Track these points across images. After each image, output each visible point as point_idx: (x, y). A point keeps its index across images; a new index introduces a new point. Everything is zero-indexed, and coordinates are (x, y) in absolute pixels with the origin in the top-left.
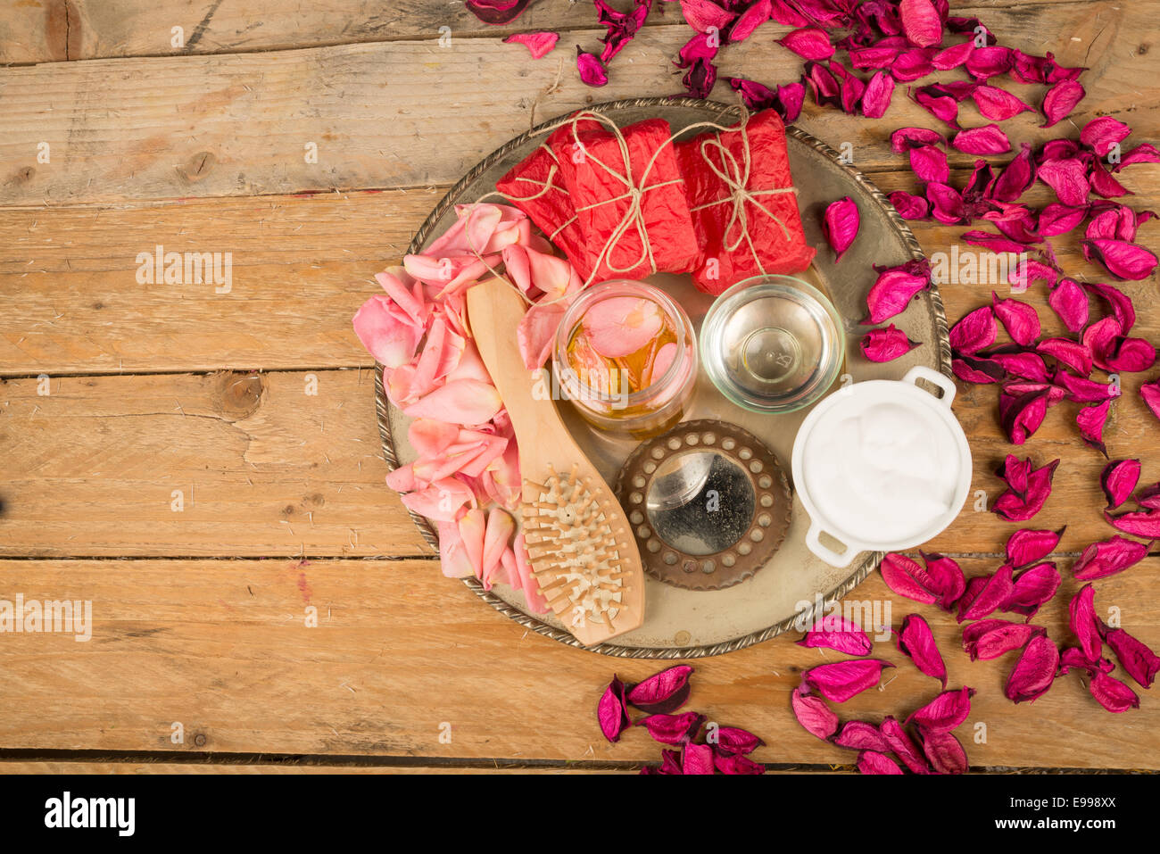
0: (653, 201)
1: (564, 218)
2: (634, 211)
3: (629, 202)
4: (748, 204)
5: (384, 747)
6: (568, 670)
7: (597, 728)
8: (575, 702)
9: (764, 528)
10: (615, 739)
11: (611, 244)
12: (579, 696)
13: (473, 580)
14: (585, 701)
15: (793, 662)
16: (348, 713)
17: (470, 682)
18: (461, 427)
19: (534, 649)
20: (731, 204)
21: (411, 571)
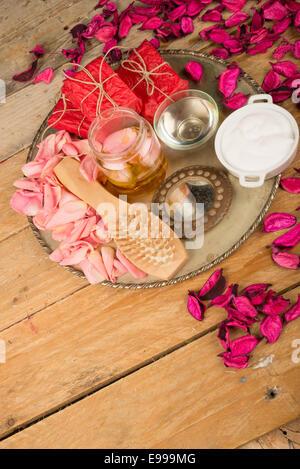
0: (109, 86)
1: (79, 120)
2: (102, 92)
3: (98, 90)
4: (151, 76)
5: (98, 379)
6: (167, 301)
7: (193, 319)
8: (177, 313)
9: (222, 194)
10: (202, 318)
11: (98, 109)
12: (177, 309)
13: (106, 282)
14: (181, 310)
15: (265, 245)
16: (75, 373)
17: (125, 329)
18: (73, 223)
19: (148, 300)
20: (144, 80)
21: (79, 296)
